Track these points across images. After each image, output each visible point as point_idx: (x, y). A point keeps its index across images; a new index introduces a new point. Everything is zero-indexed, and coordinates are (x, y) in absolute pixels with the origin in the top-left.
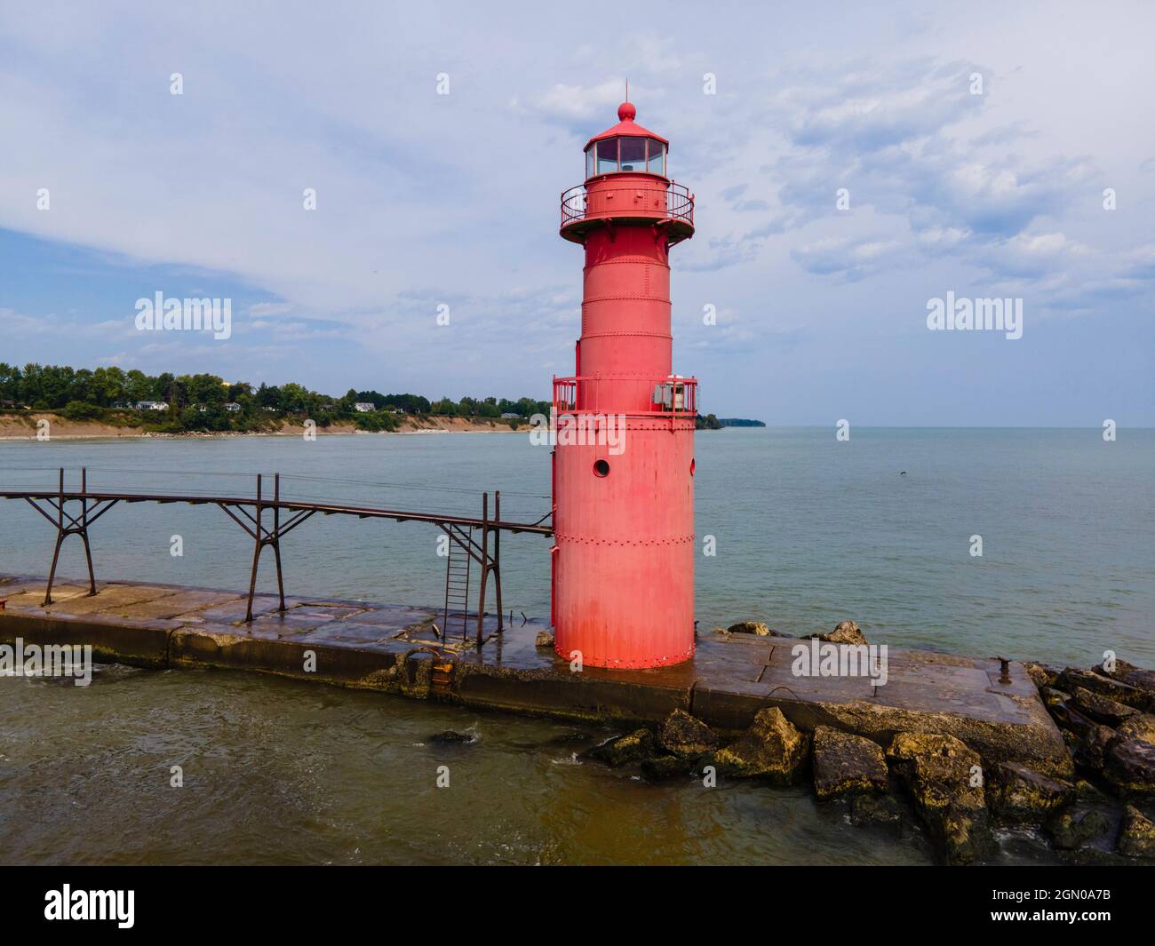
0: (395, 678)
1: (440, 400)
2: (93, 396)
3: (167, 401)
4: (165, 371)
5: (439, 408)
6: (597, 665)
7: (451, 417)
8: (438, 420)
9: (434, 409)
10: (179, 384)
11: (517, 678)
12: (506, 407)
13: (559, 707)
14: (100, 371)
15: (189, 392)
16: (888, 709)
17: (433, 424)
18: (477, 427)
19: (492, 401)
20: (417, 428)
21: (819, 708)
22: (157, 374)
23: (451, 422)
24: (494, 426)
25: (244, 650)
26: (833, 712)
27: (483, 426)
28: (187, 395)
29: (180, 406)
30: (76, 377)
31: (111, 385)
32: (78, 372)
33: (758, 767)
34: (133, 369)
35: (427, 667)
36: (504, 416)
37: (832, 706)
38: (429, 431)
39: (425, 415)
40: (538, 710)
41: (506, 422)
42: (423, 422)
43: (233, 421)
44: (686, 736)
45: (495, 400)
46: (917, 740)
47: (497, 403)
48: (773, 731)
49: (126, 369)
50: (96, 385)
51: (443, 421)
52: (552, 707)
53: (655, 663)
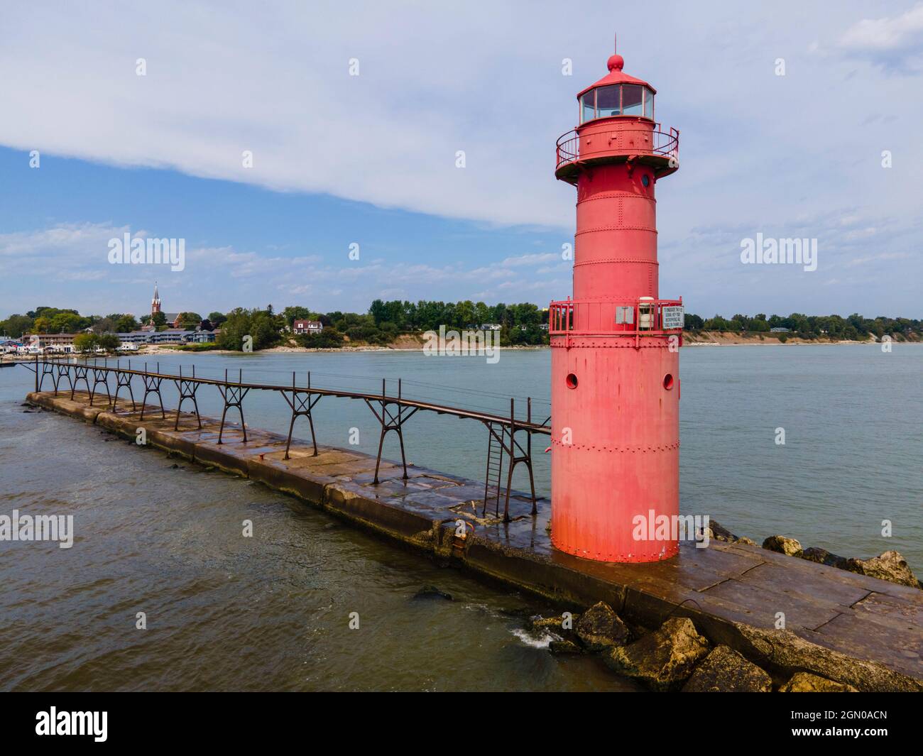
0: (432, 539)
1: (713, 318)
2: (455, 321)
3: (500, 323)
4: (500, 302)
5: (711, 325)
6: (569, 553)
7: (722, 332)
8: (710, 334)
9: (707, 325)
10: (508, 311)
11: (503, 552)
12: (776, 322)
13: (529, 583)
14: (460, 303)
15: (515, 316)
16: (811, 646)
17: (705, 338)
18: (747, 340)
19: (762, 317)
20: (691, 341)
21: (735, 628)
22: (495, 305)
23: (722, 336)
24: (762, 339)
25: (356, 504)
26: (749, 636)
27: (752, 339)
28: (514, 319)
29: (508, 327)
30: (446, 308)
31: (466, 313)
32: (447, 305)
33: (638, 671)
34: (479, 301)
35: (450, 533)
36: (773, 330)
37: (748, 629)
38: (701, 344)
39: (699, 330)
40: (515, 582)
41: (775, 335)
42: (696, 337)
43: (545, 337)
44: (598, 627)
45: (765, 316)
46: (814, 684)
47: (767, 319)
48: (670, 640)
49: (475, 302)
50: (457, 313)
51: (715, 335)
52: (524, 582)
53: (620, 559)
